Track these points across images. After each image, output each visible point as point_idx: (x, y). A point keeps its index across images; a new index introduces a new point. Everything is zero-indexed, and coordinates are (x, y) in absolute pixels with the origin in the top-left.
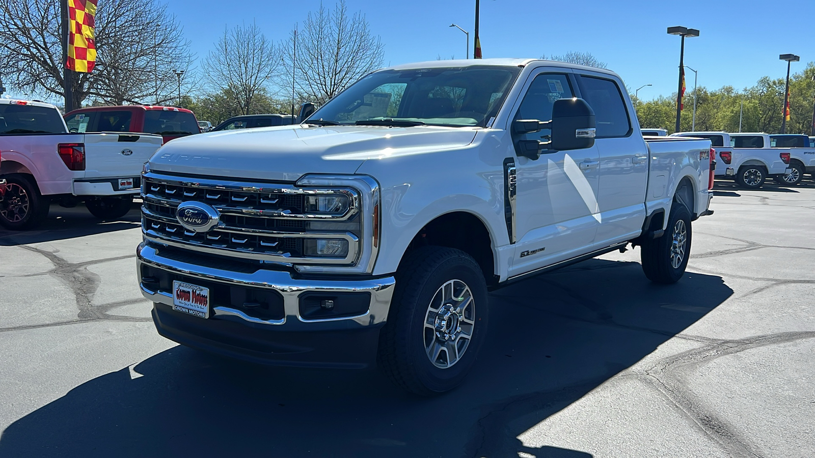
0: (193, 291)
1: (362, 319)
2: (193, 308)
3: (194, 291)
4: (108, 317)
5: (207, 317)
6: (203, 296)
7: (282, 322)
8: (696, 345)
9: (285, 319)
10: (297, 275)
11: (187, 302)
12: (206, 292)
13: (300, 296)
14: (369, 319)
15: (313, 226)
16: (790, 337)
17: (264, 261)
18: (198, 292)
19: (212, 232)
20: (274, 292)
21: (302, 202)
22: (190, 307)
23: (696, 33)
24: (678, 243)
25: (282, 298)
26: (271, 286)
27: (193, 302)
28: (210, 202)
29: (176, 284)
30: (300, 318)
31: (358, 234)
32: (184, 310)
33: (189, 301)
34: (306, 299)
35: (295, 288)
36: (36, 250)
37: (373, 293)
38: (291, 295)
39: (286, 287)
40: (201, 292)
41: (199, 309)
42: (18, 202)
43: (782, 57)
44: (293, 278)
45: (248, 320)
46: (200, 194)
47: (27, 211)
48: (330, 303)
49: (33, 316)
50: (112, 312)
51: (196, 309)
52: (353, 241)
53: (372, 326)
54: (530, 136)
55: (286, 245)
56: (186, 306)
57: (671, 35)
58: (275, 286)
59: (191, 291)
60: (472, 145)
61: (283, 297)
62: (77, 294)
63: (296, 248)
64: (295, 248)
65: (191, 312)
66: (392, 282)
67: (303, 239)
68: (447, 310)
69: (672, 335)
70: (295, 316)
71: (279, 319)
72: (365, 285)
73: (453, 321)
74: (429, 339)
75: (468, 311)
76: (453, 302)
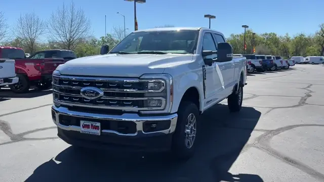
1: (166, 131)
2: (92, 131)
3: (92, 124)
4: (25, 139)
5: (100, 134)
6: (97, 126)
7: (136, 134)
8: (263, 133)
10: (139, 114)
11: (88, 129)
12: (98, 124)
13: (143, 123)
14: (169, 131)
15: (146, 95)
16: (290, 127)
17: (124, 110)
18: (94, 125)
19: (99, 99)
22: (90, 131)
23: (215, 17)
24: (240, 96)
27: (91, 129)
28: (99, 87)
29: (82, 122)
30: (143, 132)
31: (165, 97)
32: (87, 133)
37: (171, 120)
39: (137, 120)
40: (96, 124)
41: (95, 132)
43: (243, 26)
45: (119, 134)
46: (93, 84)
48: (154, 125)
50: (26, 136)
52: (163, 99)
53: (169, 134)
54: (208, 57)
56: (88, 131)
57: (206, 18)
58: (133, 120)
59: (90, 124)
60: (193, 61)
61: (136, 124)
62: (3, 130)
63: (140, 104)
65: (91, 133)
66: (176, 115)
67: (143, 100)
68: (189, 125)
69: (252, 130)
70: (141, 131)
71: (134, 133)
72: (168, 117)
73: (191, 129)
74: (185, 138)
75: (194, 125)
76: (191, 122)
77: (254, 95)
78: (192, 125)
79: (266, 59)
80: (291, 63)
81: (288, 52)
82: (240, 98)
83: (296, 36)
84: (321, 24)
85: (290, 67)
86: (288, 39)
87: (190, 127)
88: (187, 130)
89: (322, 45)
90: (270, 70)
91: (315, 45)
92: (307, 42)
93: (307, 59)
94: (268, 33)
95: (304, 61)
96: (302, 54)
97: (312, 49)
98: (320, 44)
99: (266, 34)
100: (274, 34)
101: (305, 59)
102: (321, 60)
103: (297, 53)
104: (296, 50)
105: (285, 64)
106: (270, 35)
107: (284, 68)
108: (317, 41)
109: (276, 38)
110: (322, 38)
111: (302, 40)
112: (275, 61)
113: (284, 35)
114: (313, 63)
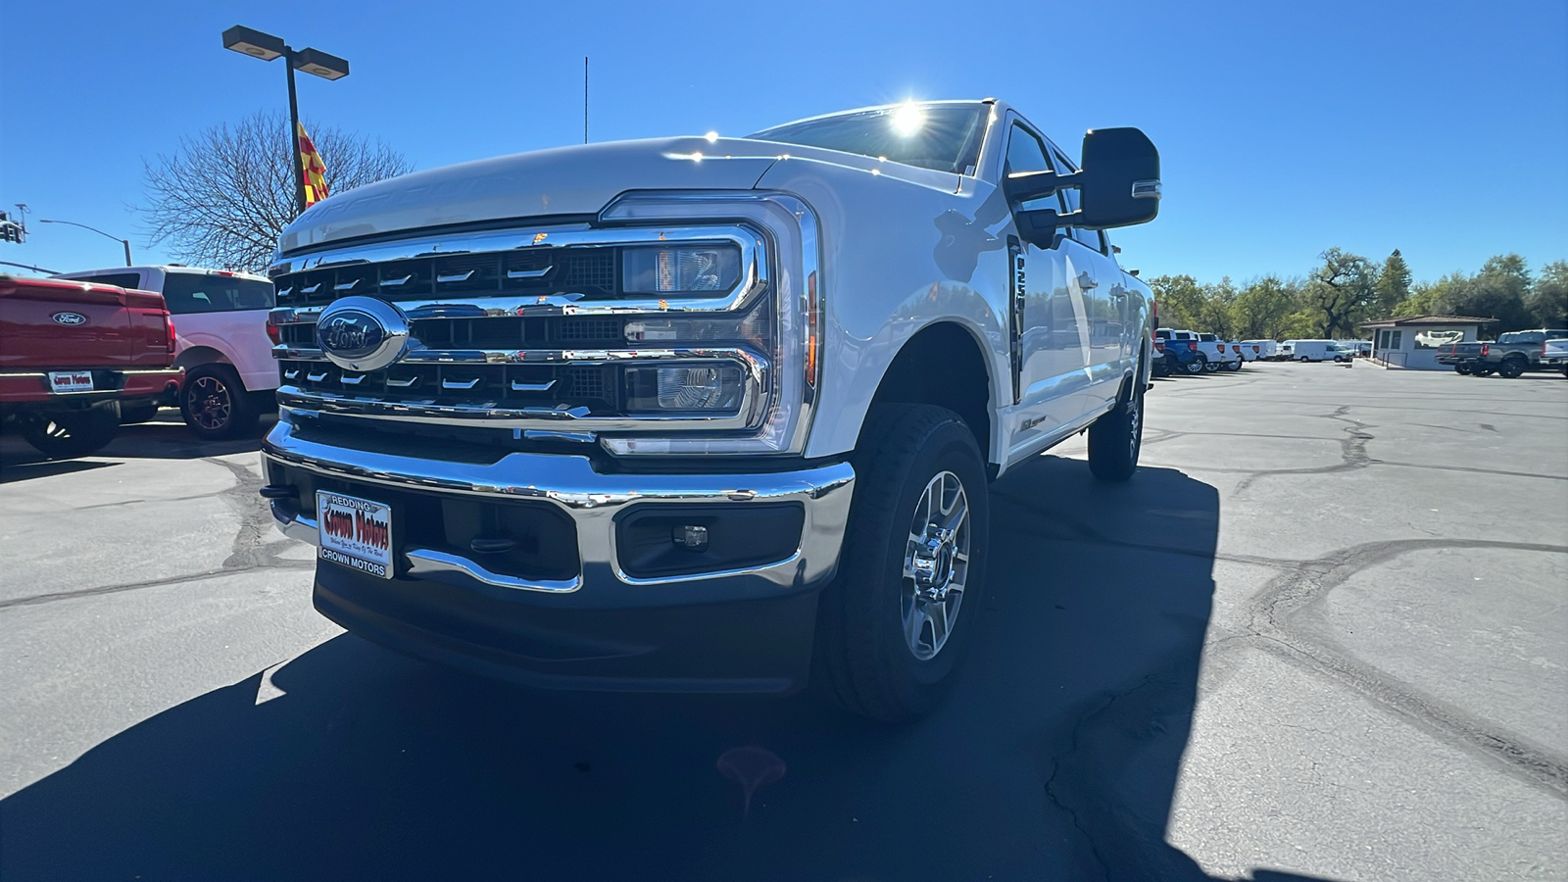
0: (357, 512)
1: (779, 572)
2: (360, 553)
3: (360, 512)
4: (277, 563)
5: (390, 575)
6: (380, 525)
7: (574, 585)
9: (581, 578)
10: (609, 466)
11: (346, 540)
12: (383, 514)
13: (618, 519)
14: (796, 571)
17: (522, 431)
18: (368, 515)
19: (396, 370)
20: (552, 510)
21: (614, 266)
22: (353, 551)
25: (570, 524)
26: (543, 494)
27: (358, 540)
29: (323, 498)
30: (621, 575)
31: (767, 349)
32: (341, 559)
33: (351, 536)
34: (631, 523)
35: (601, 499)
36: (225, 464)
37: (809, 503)
38: (593, 515)
39: (581, 497)
40: (374, 515)
41: (373, 557)
42: (216, 402)
44: (597, 472)
45: (485, 580)
47: (228, 414)
48: (696, 533)
49: (142, 566)
50: (289, 553)
51: (367, 555)
53: (797, 587)
55: (578, 389)
56: (346, 550)
58: (553, 495)
59: (353, 513)
61: (575, 523)
62: (245, 524)
63: (604, 394)
64: (600, 395)
65: (355, 563)
66: (846, 474)
67: (622, 366)
68: (931, 535)
69: (1209, 556)
70: (607, 566)
71: (565, 575)
72: (792, 484)
73: (944, 558)
74: (907, 603)
75: (960, 536)
76: (940, 520)
77: (1167, 432)
78: (949, 535)
79: (1174, 338)
80: (1247, 352)
81: (1229, 329)
82: (1135, 433)
83: (1250, 285)
84: (1327, 250)
85: (1245, 365)
86: (1229, 295)
87: (937, 546)
88: (921, 563)
89: (1329, 310)
90: (1185, 373)
91: (1307, 311)
92: (1284, 300)
93: (1287, 348)
94: (1172, 276)
95: (1278, 353)
96: (1267, 332)
97: (1300, 321)
98: (1323, 307)
99: (1166, 280)
100: (1187, 279)
101: (1279, 347)
102: (1330, 348)
103: (1255, 330)
104: (1253, 324)
105: (1230, 355)
106: (1176, 281)
107: (1225, 368)
108: (1313, 298)
109: (1194, 291)
110: (1330, 289)
111: (1271, 294)
112: (1202, 347)
113: (1215, 282)
114: (1305, 359)
